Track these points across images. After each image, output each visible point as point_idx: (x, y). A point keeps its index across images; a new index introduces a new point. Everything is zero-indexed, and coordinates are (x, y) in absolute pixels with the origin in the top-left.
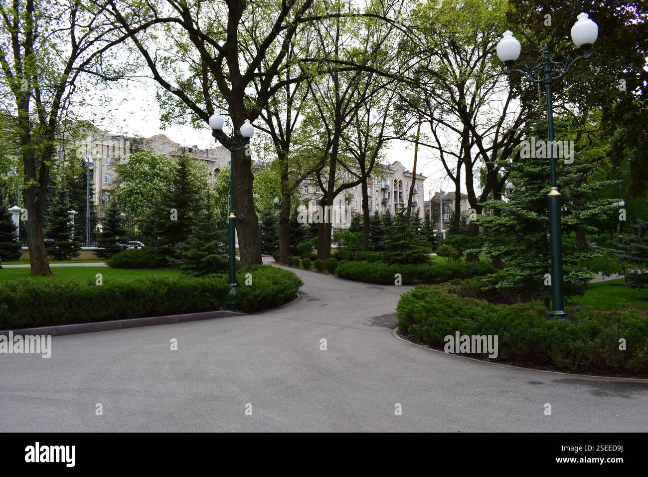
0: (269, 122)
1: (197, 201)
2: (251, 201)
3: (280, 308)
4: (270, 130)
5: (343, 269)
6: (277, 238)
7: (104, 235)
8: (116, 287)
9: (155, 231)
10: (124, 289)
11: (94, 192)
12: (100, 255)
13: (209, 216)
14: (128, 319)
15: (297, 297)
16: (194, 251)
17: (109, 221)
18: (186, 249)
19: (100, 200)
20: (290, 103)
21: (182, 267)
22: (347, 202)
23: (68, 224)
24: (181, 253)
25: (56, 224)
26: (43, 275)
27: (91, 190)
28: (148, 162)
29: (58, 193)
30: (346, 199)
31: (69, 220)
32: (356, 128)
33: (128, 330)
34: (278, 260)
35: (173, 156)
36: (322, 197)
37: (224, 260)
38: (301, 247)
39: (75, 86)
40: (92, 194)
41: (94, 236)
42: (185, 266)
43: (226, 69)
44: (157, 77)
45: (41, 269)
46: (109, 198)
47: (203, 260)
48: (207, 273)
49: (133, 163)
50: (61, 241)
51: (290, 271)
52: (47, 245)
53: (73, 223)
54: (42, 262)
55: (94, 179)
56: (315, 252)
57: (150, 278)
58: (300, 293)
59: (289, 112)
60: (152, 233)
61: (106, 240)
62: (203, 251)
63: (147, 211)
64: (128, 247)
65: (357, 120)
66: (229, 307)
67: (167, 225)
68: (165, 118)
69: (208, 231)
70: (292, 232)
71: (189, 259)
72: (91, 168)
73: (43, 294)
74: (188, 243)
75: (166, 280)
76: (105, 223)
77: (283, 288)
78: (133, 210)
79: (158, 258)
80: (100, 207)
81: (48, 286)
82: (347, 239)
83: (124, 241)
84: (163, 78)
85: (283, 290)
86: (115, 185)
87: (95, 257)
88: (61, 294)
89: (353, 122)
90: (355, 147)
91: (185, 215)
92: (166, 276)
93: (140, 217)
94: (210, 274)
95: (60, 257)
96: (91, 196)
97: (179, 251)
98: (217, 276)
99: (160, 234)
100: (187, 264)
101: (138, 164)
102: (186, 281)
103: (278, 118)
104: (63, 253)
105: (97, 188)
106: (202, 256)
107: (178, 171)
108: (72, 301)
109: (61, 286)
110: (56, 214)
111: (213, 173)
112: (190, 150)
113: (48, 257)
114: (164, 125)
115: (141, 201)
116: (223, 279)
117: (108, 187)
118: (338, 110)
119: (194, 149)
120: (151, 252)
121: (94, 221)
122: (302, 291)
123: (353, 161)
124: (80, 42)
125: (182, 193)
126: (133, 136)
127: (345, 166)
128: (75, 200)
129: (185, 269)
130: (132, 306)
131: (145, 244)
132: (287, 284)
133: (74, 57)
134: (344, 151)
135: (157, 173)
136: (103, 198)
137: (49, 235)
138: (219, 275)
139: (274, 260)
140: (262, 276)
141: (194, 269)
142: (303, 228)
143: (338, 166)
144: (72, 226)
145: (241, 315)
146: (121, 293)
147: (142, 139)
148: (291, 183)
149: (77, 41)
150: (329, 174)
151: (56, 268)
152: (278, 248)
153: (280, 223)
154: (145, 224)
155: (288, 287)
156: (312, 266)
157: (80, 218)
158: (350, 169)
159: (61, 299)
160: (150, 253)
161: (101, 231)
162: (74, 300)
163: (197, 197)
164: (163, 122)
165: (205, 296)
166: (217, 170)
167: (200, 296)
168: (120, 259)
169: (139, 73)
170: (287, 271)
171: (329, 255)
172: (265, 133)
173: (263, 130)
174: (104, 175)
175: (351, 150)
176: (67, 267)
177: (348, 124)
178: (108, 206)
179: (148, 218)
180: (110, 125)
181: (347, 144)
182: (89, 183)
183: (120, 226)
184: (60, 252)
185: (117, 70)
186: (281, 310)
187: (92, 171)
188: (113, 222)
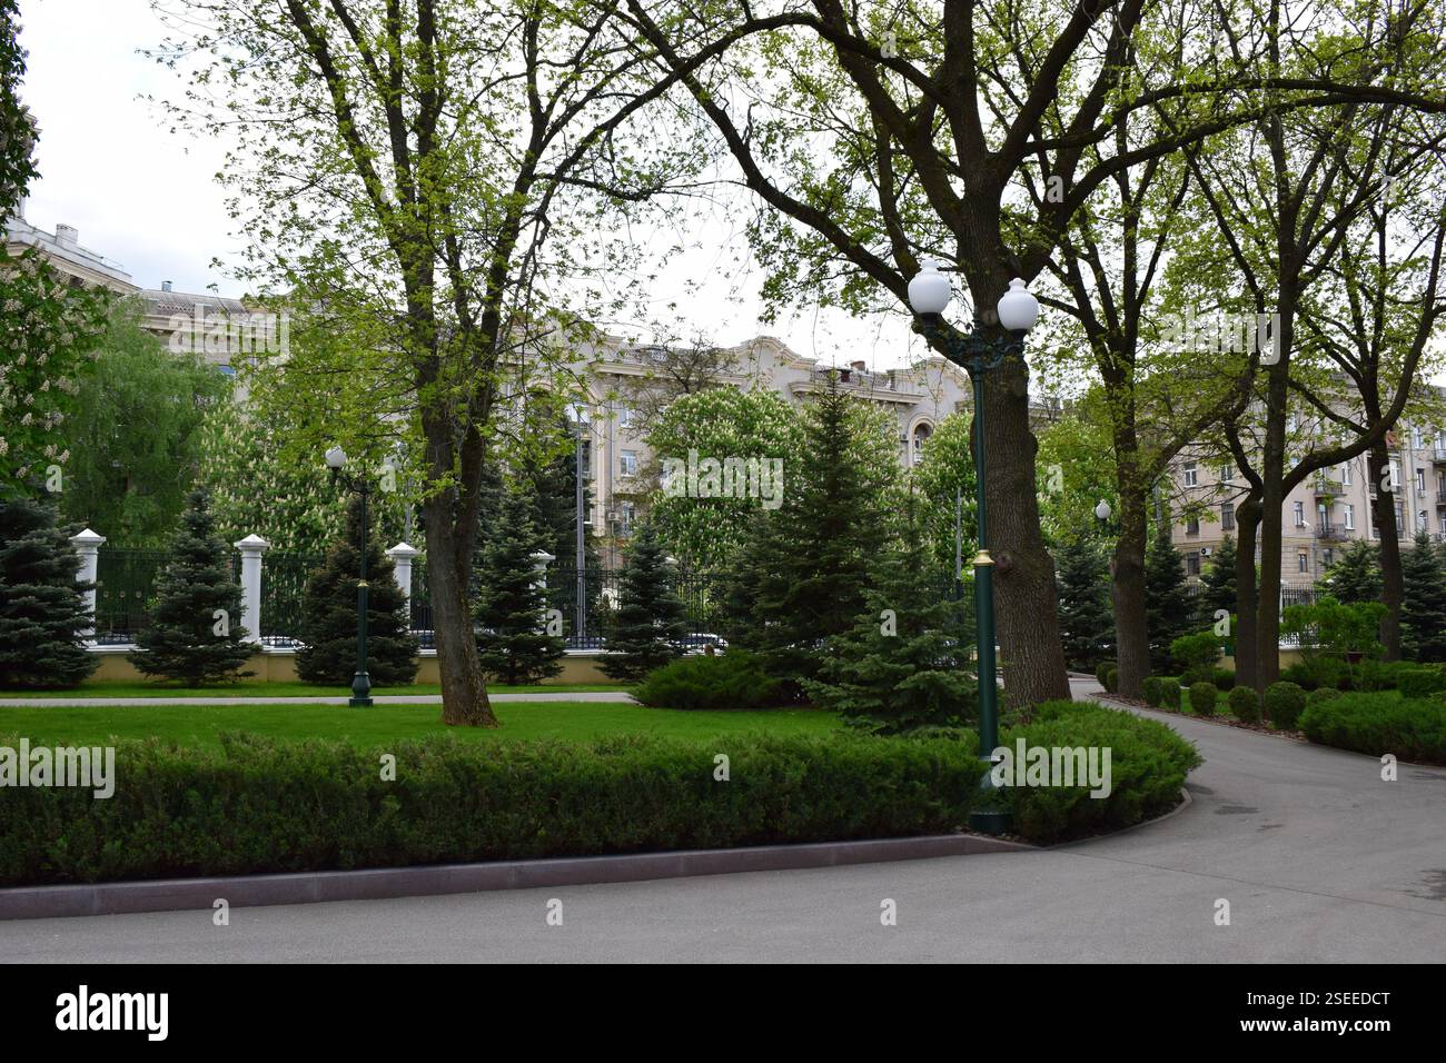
0: (1073, 280)
1: (872, 517)
2: (1032, 512)
3: (1133, 832)
4: (1074, 304)
5: (1325, 716)
6: (1107, 623)
7: (622, 617)
8: (671, 760)
9: (761, 603)
10: (691, 767)
11: (592, 501)
12: (615, 671)
13: (914, 562)
14: (702, 849)
15: (1181, 800)
16: (876, 662)
17: (635, 578)
18: (852, 655)
19: (609, 523)
20: (1131, 222)
21: (843, 705)
22: (1322, 507)
23: (531, 587)
24: (837, 667)
25: (501, 589)
26: (474, 723)
27: (587, 495)
28: (731, 415)
29: (506, 507)
30: (1319, 500)
31: (533, 579)
32: (1341, 281)
33: (701, 880)
34: (1112, 688)
35: (799, 395)
36: (1245, 496)
37: (959, 688)
38: (1184, 647)
39: (547, 224)
40: (588, 507)
41: (597, 621)
42: (850, 703)
43: (944, 142)
44: (756, 181)
45: (467, 708)
46: (632, 516)
47: (901, 685)
48: (912, 724)
49: (693, 420)
50: (513, 634)
51: (1158, 723)
52: (482, 643)
53: (543, 585)
54: (472, 690)
55: (592, 467)
56: (1228, 664)
57: (759, 735)
58: (1191, 788)
59: (1130, 246)
60: (754, 610)
61: (629, 629)
62: (901, 660)
63: (736, 550)
64: (685, 651)
65: (1346, 255)
66: (980, 825)
67: (792, 589)
68: (772, 289)
69: (913, 604)
70: (1153, 603)
71: (861, 683)
72: (585, 437)
73: (483, 774)
74: (855, 638)
75: (803, 744)
76: (626, 585)
77: (1139, 773)
78: (695, 547)
79: (771, 681)
80: (609, 541)
81: (497, 754)
82: (1330, 623)
83: (675, 634)
84: (771, 182)
85: (1140, 780)
86: (647, 481)
87: (601, 676)
88: (528, 777)
89: (1334, 262)
90: (1340, 339)
91: (844, 559)
92: (802, 730)
93: (715, 567)
94: (921, 728)
95: (513, 677)
96: (587, 511)
97: (832, 661)
98: (945, 734)
99: (773, 614)
100: (856, 696)
101: (705, 423)
102: (857, 747)
103: (1097, 267)
104: (519, 665)
105: (599, 490)
106: (898, 676)
107: (815, 434)
108: (558, 796)
109: (530, 755)
110: (503, 563)
111: (911, 437)
112: (845, 375)
113: (486, 675)
114: (772, 308)
115: (716, 523)
116: (962, 743)
117: (628, 486)
118: (1284, 228)
119: (855, 369)
120: (753, 664)
121: (595, 579)
122: (1197, 782)
123: (1337, 382)
124: (551, 107)
125: (829, 498)
126: (689, 346)
127: (1311, 398)
128: (544, 524)
129: (850, 712)
130: (712, 815)
131: (730, 642)
132: (1153, 761)
133: (538, 146)
134: (1309, 351)
135: (757, 444)
136: (617, 516)
137: (487, 619)
138: (950, 730)
139: (1102, 689)
140: (1074, 733)
141: (876, 712)
142: (1187, 590)
143: (1295, 401)
144: (541, 594)
145: (1015, 850)
146: (683, 778)
147: (713, 353)
148: (1145, 458)
149: (545, 102)
150: (1267, 426)
151: (505, 707)
152: (1112, 652)
153: (1116, 579)
154: (730, 585)
155: (1156, 768)
156: (1218, 706)
157: (562, 575)
158: (1332, 409)
159: (531, 789)
160: (747, 667)
161: (614, 605)
162: (564, 794)
163: (869, 506)
164: (768, 301)
165: (913, 791)
166: (923, 429)
167: (898, 791)
168: (668, 681)
169: (707, 174)
170: (1149, 721)
171: (1275, 674)
172: (1061, 313)
173: (1056, 304)
174: (618, 453)
175: (1332, 349)
176: (532, 704)
177: (1317, 270)
178: (631, 538)
179: (740, 568)
180: (636, 321)
181: (1317, 330)
182: (580, 476)
183: (664, 591)
184: (513, 663)
185: (646, 172)
186: (1135, 839)
187: (587, 444)
188: (645, 581)
